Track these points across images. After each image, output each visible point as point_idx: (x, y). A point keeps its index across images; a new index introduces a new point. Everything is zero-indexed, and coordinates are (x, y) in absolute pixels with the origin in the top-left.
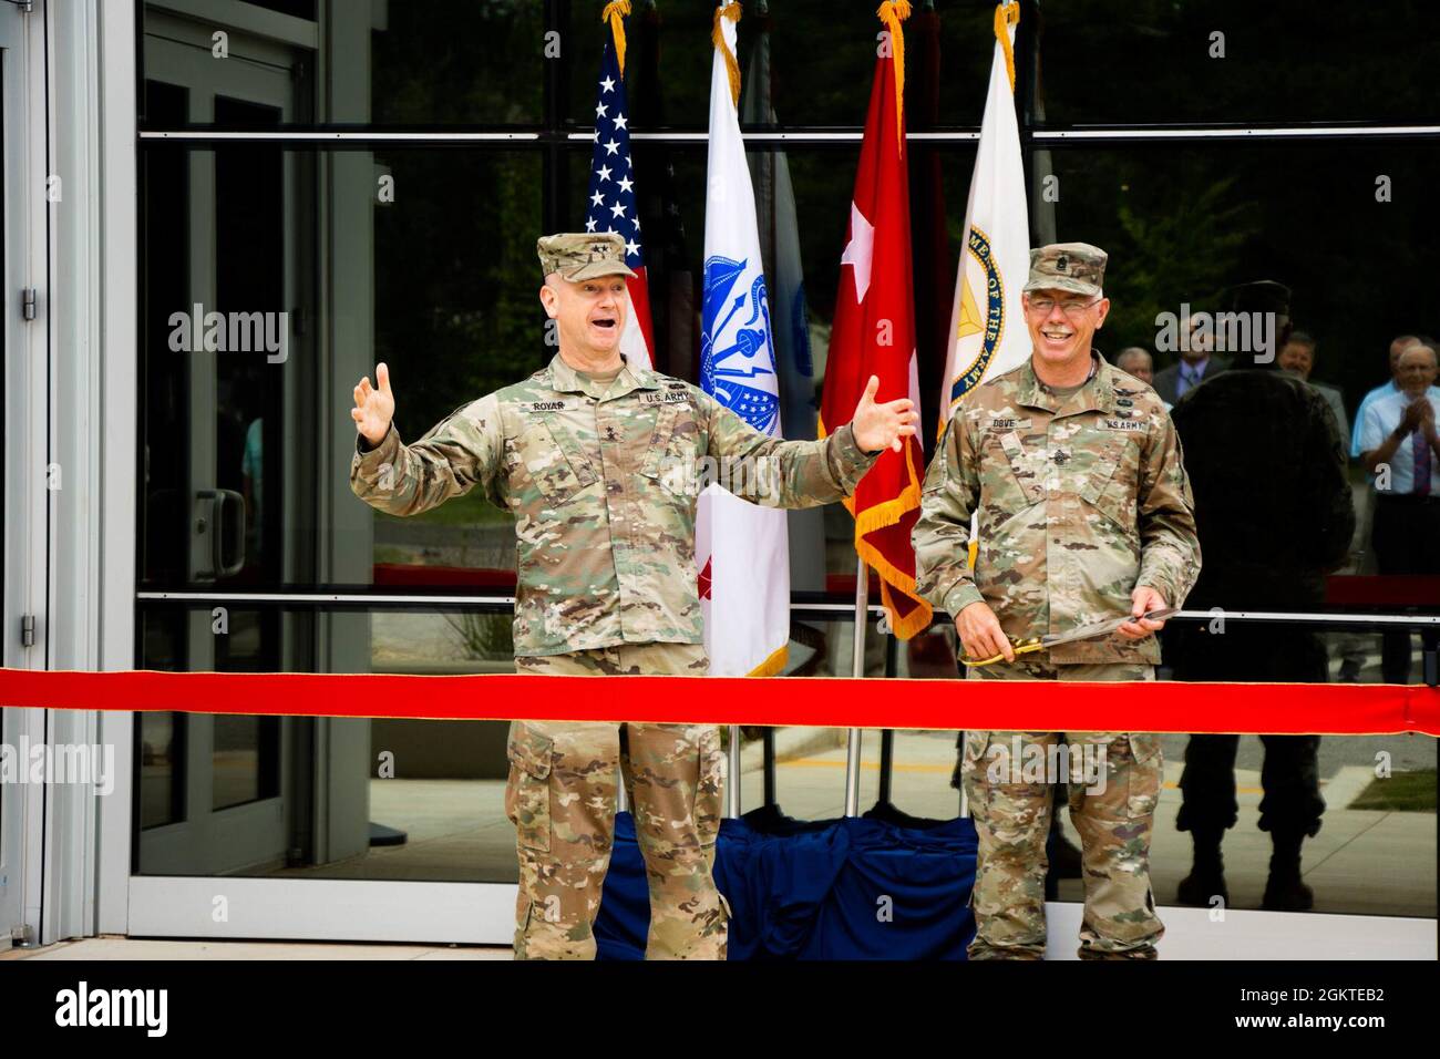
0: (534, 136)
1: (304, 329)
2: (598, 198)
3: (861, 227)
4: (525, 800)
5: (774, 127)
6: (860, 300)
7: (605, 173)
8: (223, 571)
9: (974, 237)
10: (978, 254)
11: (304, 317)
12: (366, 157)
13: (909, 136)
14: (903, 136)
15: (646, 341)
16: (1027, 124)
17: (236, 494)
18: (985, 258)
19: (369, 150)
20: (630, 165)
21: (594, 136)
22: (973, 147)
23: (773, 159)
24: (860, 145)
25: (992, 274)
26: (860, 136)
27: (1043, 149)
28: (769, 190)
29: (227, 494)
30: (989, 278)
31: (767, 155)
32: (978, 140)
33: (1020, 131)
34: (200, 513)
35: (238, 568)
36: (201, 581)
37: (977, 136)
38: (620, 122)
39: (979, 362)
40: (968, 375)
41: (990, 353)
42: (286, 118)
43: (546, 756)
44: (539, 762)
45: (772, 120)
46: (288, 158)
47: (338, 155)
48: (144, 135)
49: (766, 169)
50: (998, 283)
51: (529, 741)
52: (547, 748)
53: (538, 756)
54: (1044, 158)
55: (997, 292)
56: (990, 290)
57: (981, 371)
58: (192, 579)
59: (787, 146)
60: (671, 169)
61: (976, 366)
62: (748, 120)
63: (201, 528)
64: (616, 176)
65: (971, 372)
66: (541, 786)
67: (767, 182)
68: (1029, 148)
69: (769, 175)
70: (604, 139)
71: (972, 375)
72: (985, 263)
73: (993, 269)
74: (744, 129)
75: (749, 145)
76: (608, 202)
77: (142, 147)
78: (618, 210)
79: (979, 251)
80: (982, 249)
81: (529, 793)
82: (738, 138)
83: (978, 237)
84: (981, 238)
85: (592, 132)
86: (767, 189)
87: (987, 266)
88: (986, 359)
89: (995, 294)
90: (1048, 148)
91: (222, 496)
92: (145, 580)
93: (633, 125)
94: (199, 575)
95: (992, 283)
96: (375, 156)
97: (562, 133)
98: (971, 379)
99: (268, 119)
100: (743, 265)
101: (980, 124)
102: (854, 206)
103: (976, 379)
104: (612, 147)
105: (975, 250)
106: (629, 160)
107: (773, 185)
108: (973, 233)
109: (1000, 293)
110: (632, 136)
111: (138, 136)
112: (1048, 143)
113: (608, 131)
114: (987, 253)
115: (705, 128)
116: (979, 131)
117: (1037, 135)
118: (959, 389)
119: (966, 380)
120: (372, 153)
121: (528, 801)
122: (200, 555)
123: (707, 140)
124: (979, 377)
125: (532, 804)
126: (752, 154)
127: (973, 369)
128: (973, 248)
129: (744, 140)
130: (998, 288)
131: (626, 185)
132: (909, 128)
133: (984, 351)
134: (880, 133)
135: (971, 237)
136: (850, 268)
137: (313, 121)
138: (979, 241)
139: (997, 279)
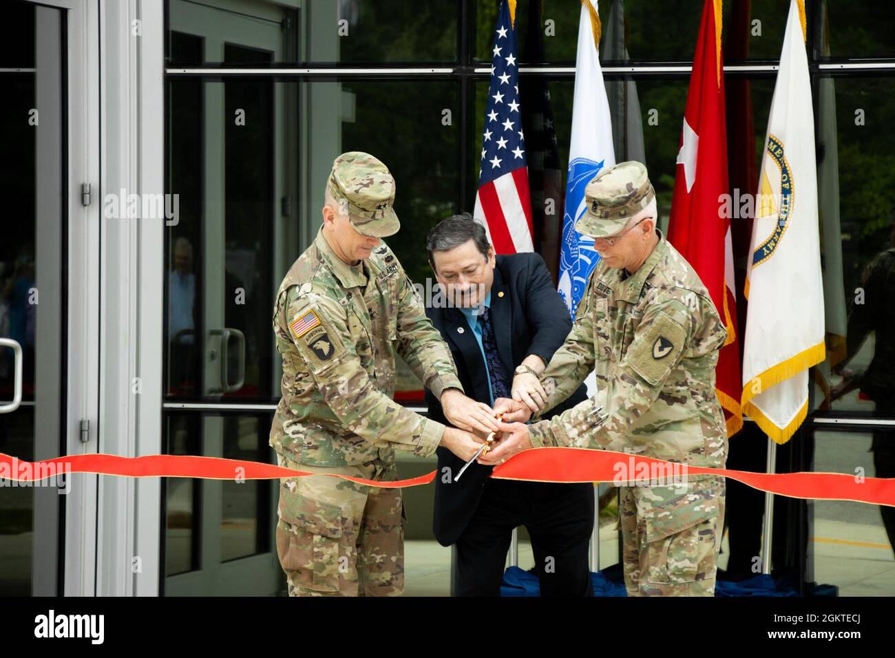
0: (450, 71)
1: (289, 212)
2: (493, 116)
3: (690, 136)
4: (320, 555)
5: (627, 63)
6: (689, 190)
7: (498, 98)
8: (228, 388)
9: (772, 143)
10: (775, 156)
11: (290, 203)
12: (336, 86)
13: (726, 68)
14: (721, 69)
15: (528, 221)
16: (815, 59)
17: (238, 332)
18: (780, 159)
19: (338, 81)
20: (517, 92)
21: (491, 70)
22: (773, 76)
23: (626, 86)
24: (690, 75)
25: (784, 171)
26: (690, 69)
27: (828, 77)
28: (623, 109)
29: (231, 332)
30: (783, 174)
31: (621, 83)
32: (777, 71)
33: (809, 64)
34: (212, 346)
35: (239, 385)
36: (213, 395)
37: (777, 68)
38: (511, 60)
39: (774, 236)
40: (766, 246)
41: (782, 230)
42: (277, 58)
43: (337, 521)
44: (332, 526)
45: (625, 58)
46: (278, 87)
47: (316, 86)
48: (170, 71)
49: (621, 94)
50: (789, 178)
51: (323, 512)
52: (338, 515)
53: (331, 521)
54: (829, 85)
55: (788, 184)
56: (783, 183)
57: (776, 242)
58: (206, 393)
59: (637, 77)
60: (549, 94)
61: (772, 239)
62: (608, 57)
63: (213, 356)
64: (507, 100)
65: (768, 243)
66: (333, 543)
67: (621, 103)
68: (816, 77)
69: (623, 98)
70: (499, 72)
71: (769, 245)
72: (780, 162)
73: (785, 167)
74: (603, 64)
75: (607, 77)
76: (501, 119)
77: (168, 80)
78: (508, 125)
79: (776, 153)
80: (778, 152)
81: (323, 549)
82: (599, 71)
83: (775, 143)
84: (777, 144)
85: (490, 67)
86: (621, 108)
87: (781, 165)
88: (779, 234)
89: (786, 186)
90: (832, 77)
91: (227, 333)
92: (169, 394)
93: (521, 61)
94: (211, 391)
95: (784, 178)
96: (343, 86)
97: (471, 68)
98: (768, 249)
99: (264, 58)
100: (601, 165)
101: (779, 59)
102: (685, 121)
103: (771, 248)
104: (504, 78)
105: (773, 153)
106: (516, 88)
107: (625, 105)
108: (771, 140)
109: (790, 185)
110: (520, 70)
111: (165, 72)
112: (831, 73)
113: (502, 67)
114: (782, 155)
115: (573, 63)
116: (778, 64)
117: (822, 67)
118: (760, 256)
119: (764, 249)
120: (340, 84)
121: (323, 555)
122: (212, 377)
123: (575, 73)
124: (774, 247)
125: (326, 557)
126: (609, 82)
127: (770, 241)
128: (771, 151)
129: (603, 72)
130: (788, 181)
131: (514, 106)
132: (726, 62)
133: (777, 228)
134: (704, 66)
135: (769, 143)
136: (682, 166)
137: (297, 59)
138: (775, 146)
139: (788, 174)
